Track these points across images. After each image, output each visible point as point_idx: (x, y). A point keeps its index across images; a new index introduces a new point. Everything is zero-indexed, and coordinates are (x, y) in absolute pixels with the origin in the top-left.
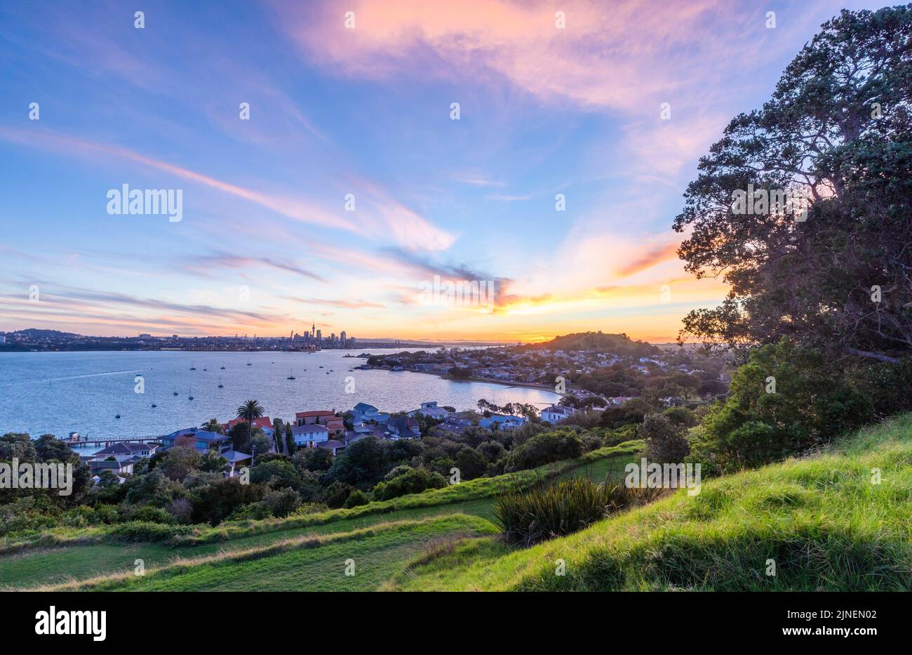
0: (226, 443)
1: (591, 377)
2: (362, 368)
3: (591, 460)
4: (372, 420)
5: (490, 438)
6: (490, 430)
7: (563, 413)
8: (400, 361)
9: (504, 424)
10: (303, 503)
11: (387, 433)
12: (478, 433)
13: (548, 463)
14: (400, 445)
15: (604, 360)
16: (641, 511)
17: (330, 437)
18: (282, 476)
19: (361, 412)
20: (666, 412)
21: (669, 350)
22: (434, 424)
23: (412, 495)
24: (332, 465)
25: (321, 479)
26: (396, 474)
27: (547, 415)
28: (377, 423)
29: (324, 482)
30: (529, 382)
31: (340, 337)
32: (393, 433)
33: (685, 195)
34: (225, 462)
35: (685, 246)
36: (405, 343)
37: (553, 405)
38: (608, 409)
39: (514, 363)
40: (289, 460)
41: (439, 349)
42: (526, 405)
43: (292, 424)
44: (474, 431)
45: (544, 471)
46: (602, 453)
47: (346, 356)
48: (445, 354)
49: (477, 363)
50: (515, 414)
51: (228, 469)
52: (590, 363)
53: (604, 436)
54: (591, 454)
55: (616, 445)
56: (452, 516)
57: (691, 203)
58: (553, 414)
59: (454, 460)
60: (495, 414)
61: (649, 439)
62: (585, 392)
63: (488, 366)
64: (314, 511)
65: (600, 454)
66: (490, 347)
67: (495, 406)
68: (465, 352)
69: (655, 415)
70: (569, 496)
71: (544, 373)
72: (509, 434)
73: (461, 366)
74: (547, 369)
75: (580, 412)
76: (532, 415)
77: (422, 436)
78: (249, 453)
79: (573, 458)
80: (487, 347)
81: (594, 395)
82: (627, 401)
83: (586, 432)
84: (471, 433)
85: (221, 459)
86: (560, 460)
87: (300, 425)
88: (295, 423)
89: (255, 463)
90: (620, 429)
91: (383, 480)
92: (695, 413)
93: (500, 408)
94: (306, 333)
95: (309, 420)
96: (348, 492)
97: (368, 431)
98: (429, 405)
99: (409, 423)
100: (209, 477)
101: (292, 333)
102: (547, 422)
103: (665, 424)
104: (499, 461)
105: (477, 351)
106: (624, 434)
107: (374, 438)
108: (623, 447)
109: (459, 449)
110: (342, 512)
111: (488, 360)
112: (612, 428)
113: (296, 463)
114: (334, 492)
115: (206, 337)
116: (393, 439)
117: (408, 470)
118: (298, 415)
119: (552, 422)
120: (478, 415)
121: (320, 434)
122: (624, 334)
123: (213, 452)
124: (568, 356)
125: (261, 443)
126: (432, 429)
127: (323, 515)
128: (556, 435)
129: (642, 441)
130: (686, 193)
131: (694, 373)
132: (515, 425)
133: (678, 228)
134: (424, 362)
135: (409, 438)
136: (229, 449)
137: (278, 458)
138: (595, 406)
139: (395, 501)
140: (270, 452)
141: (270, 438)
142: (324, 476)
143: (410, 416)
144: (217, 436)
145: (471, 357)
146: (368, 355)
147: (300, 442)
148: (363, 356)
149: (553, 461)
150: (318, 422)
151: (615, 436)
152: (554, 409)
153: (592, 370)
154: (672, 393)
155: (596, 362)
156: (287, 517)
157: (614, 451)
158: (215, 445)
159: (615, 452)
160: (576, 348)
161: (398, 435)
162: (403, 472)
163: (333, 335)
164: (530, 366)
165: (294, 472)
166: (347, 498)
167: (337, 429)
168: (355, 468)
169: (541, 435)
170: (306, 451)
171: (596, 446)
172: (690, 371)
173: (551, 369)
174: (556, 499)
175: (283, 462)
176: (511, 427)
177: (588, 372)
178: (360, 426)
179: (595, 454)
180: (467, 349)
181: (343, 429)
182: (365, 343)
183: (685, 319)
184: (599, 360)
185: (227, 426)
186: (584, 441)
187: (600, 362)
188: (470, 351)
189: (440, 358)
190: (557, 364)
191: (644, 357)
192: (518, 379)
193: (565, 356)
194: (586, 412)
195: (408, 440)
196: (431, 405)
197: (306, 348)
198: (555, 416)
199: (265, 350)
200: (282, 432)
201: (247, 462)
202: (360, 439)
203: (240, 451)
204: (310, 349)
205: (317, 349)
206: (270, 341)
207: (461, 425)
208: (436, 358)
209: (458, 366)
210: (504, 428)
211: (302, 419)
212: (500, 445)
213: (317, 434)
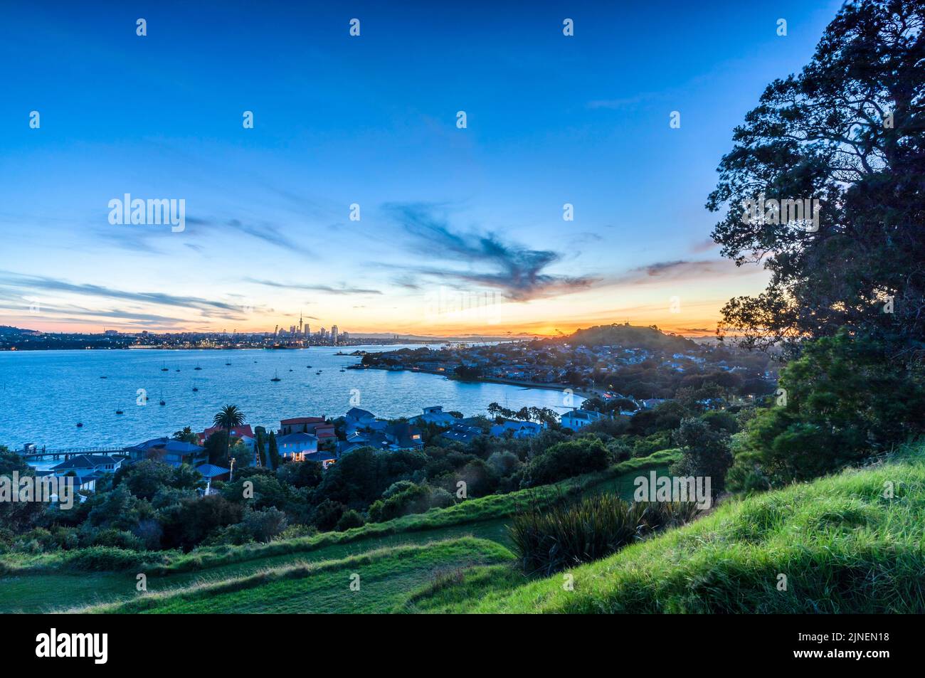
0: (202, 456)
1: (618, 376)
2: (356, 367)
3: (620, 472)
4: (368, 428)
5: (503, 448)
6: (502, 439)
7: (586, 418)
8: (399, 360)
9: (519, 432)
10: (288, 525)
11: (385, 443)
12: (489, 442)
13: (570, 477)
14: (400, 457)
15: (632, 357)
16: (680, 532)
17: (320, 447)
18: (265, 494)
19: (355, 419)
20: (704, 416)
21: (706, 344)
22: (439, 433)
23: (414, 515)
24: (322, 480)
25: (309, 497)
26: (396, 491)
27: (568, 420)
28: (373, 432)
29: (312, 501)
30: (546, 382)
31: (330, 332)
32: (392, 443)
33: (718, 170)
34: (199, 477)
35: (721, 228)
36: (405, 338)
37: (575, 409)
38: (639, 413)
39: (530, 361)
40: (273, 475)
41: (443, 345)
42: (545, 410)
43: (276, 432)
44: (484, 439)
45: (565, 487)
46: (632, 465)
47: (338, 354)
48: (451, 350)
49: (487, 361)
50: (531, 420)
51: (204, 486)
52: (617, 360)
53: (634, 445)
54: (619, 466)
55: (648, 455)
56: (461, 539)
57: (725, 179)
58: (575, 420)
59: (463, 474)
60: (509, 420)
61: (687, 447)
62: (612, 394)
63: (499, 364)
64: (301, 534)
65: (630, 466)
66: (502, 343)
67: (509, 410)
68: (473, 349)
69: (693, 420)
70: (595, 515)
71: (564, 372)
72: (525, 444)
73: (470, 365)
74: (567, 368)
75: (606, 417)
76: (551, 421)
77: (425, 446)
78: (228, 467)
79: (598, 471)
80: (499, 343)
81: (622, 397)
82: (660, 404)
83: (613, 440)
84: (481, 442)
85: (196, 474)
86: (584, 473)
88: (279, 432)
89: (233, 478)
90: (653, 436)
91: (380, 498)
92: (737, 417)
93: (514, 413)
94: (293, 328)
95: (299, 428)
96: (339, 513)
97: (362, 440)
98: (432, 410)
99: (409, 430)
100: (181, 495)
101: (277, 328)
102: (569, 429)
103: (704, 430)
104: (514, 474)
105: (487, 347)
106: (657, 442)
107: (370, 449)
108: (656, 457)
109: (468, 461)
110: (333, 536)
111: (501, 357)
112: (643, 435)
113: (281, 479)
114: (325, 513)
115: (180, 332)
116: (392, 449)
117: (409, 486)
118: (283, 423)
119: (574, 429)
120: (489, 421)
121: (308, 444)
122: (655, 326)
123: (186, 465)
124: (591, 353)
125: (242, 455)
126: (436, 438)
127: (311, 539)
128: (578, 443)
129: (679, 450)
130: (720, 168)
131: (735, 371)
132: (532, 433)
133: (712, 207)
134: (426, 361)
135: (411, 449)
136: (204, 462)
137: (260, 472)
138: (623, 410)
139: (394, 522)
140: (251, 465)
141: (252, 449)
142: (312, 493)
143: (411, 423)
144: (190, 448)
145: (480, 353)
146: (364, 352)
147: (284, 455)
148: (357, 353)
149: (576, 474)
150: (305, 430)
151: (647, 444)
152: (575, 414)
153: (619, 368)
154: (711, 394)
155: (624, 359)
156: (269, 541)
157: (644, 462)
158: (188, 458)
159: (647, 464)
160: (601, 343)
161: (398, 445)
162: (403, 488)
163: (323, 330)
164: (548, 364)
165: (279, 489)
166: (338, 520)
167: (327, 439)
168: (348, 484)
169: (561, 444)
170: (292, 463)
171: (625, 456)
172: (731, 368)
173: (572, 368)
174: (580, 519)
175: (265, 477)
176: (527, 435)
177: (614, 370)
178: (354, 435)
179: (625, 466)
180: (476, 344)
181: (334, 439)
182: (359, 339)
183: (724, 309)
184: (627, 356)
185: (202, 435)
186: (611, 450)
188: (479, 348)
189: (445, 355)
190: (579, 361)
191: (677, 352)
192: (534, 379)
193: (587, 352)
194: (612, 417)
195: (408, 450)
196: (435, 410)
197: (292, 345)
198: (577, 422)
199: (247, 347)
200: (265, 443)
201: (225, 477)
202: (354, 451)
203: (218, 465)
204: (296, 346)
205: (306, 346)
206: (251, 338)
207: (469, 434)
208: (440, 355)
209: (465, 365)
210: (519, 436)
211: (287, 427)
212: (515, 456)
213: (305, 445)
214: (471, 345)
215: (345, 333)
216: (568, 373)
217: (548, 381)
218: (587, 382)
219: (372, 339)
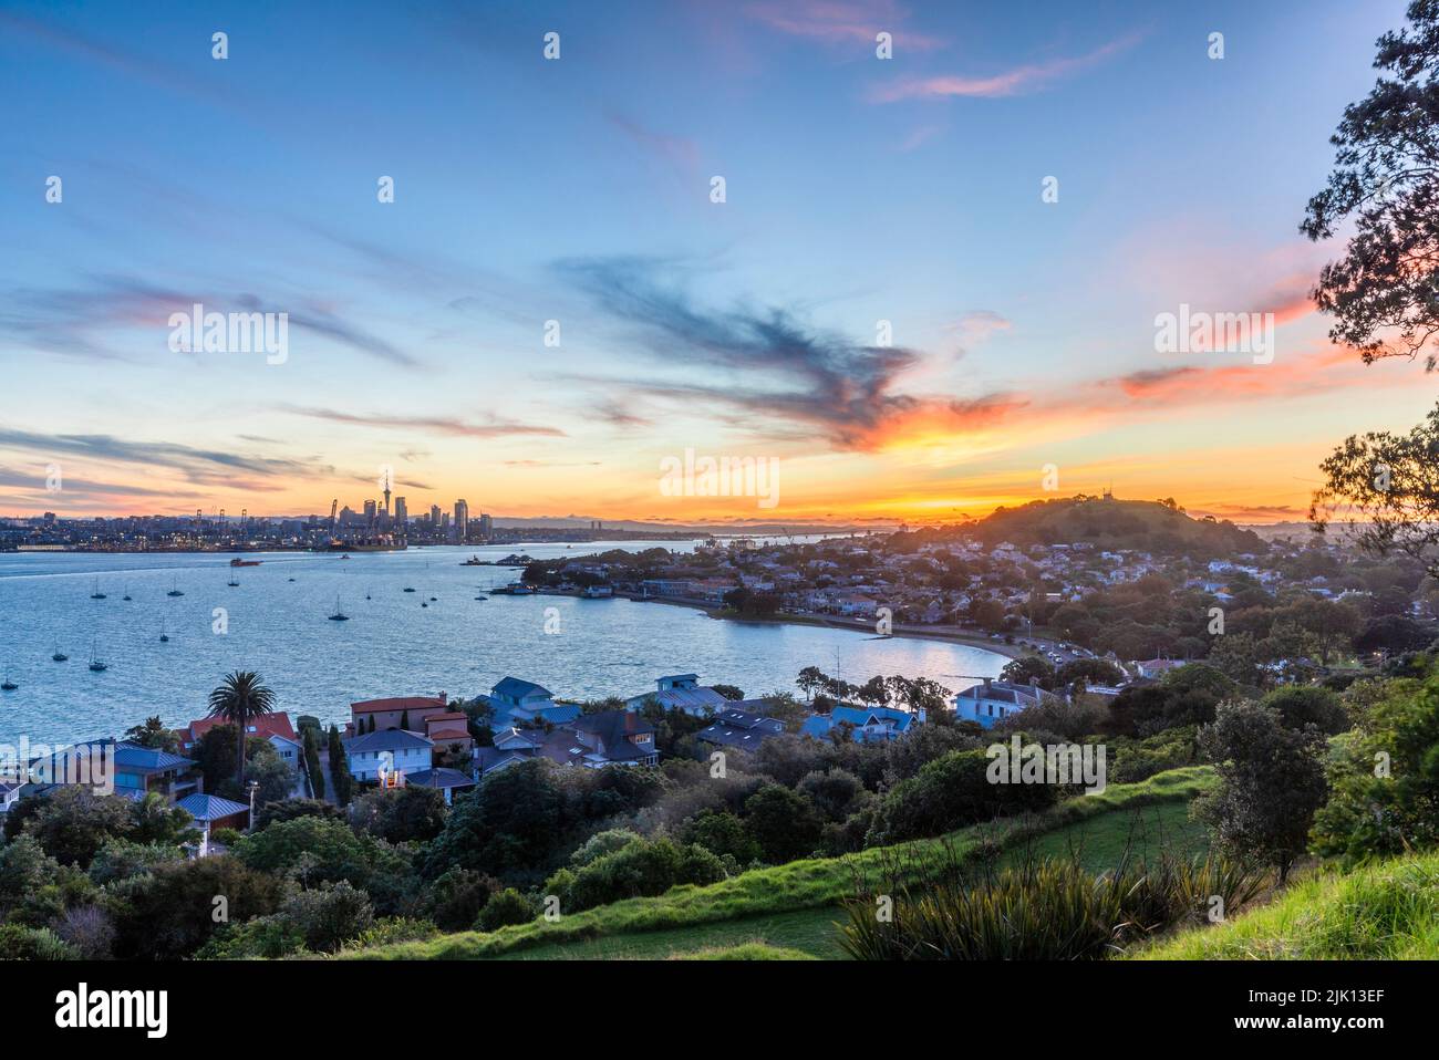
0: (187, 777)
1: (1084, 609)
2: (510, 591)
3: (1080, 815)
4: (538, 720)
5: (827, 763)
6: (829, 744)
7: (1009, 698)
8: (603, 574)
9: (864, 729)
10: (376, 917)
11: (575, 751)
12: (799, 750)
13: (972, 822)
14: (610, 780)
15: (1116, 568)
16: (1204, 938)
17: (437, 760)
18: (325, 856)
19: (511, 699)
20: (1271, 696)
21: (1285, 539)
22: (690, 730)
23: (640, 899)
24: (443, 827)
25: (418, 861)
26: (600, 851)
27: (971, 704)
28: (550, 726)
29: (426, 869)
30: (926, 623)
31: (452, 515)
32: (589, 751)
33: (1334, 140)
34: (186, 821)
35: (1334, 278)
36: (617, 528)
37: (987, 680)
38: (1127, 690)
39: (891, 578)
40: (339, 816)
41: (700, 542)
42: (921, 682)
43: (342, 729)
44: (787, 745)
45: (962, 843)
46: (1109, 799)
47: (470, 563)
48: (717, 554)
49: (797, 577)
50: (891, 705)
51: (195, 838)
52: (1083, 575)
53: (1114, 757)
54: (1080, 800)
55: (1143, 779)
56: (739, 949)
57: (1347, 163)
58: (986, 704)
59: (741, 816)
60: (843, 705)
61: (1229, 763)
62: (1069, 649)
63: (823, 584)
64: (404, 937)
65: (1104, 802)
66: (829, 537)
67: (843, 683)
68: (766, 551)
69: (1245, 704)
70: (1024, 901)
71: (965, 602)
72: (876, 754)
73: (758, 586)
74: (973, 592)
75: (1054, 697)
76: (934, 706)
77: (661, 758)
78: (244, 800)
79: (1035, 810)
80: (822, 537)
81: (1091, 656)
82: (1173, 670)
84: (781, 751)
85: (177, 813)
86: (1004, 814)
87: (362, 732)
88: (350, 727)
89: (256, 822)
90: (1155, 739)
91: (567, 864)
92: (1343, 699)
93: (854, 688)
94: (370, 506)
95: (384, 721)
96: (484, 893)
97: (528, 745)
98: (677, 683)
99: (628, 726)
100: (150, 858)
101: (335, 506)
102: (972, 723)
103: (1269, 727)
104: (853, 817)
105: (796, 547)
106: (1166, 751)
107: (543, 765)
108: (1162, 782)
109: (754, 789)
110: (471, 940)
111: (826, 570)
112: (1135, 736)
113: (358, 824)
114: (451, 892)
115: (126, 516)
116: (589, 764)
117: (628, 840)
118: (357, 709)
119: (983, 723)
120: (800, 706)
121: (412, 753)
122: (1171, 501)
123: (157, 796)
124: (1028, 559)
125: (272, 775)
126: (685, 740)
127: (424, 946)
129: (1210, 768)
130: (1340, 135)
131: (1347, 599)
132: (891, 731)
133: (1314, 230)
134: (664, 577)
135: (631, 764)
136: (193, 790)
137: (312, 811)
138: (1093, 684)
139: (598, 913)
140: (292, 796)
141: (292, 762)
142: (424, 854)
143: (630, 709)
144: (163, 760)
145: (780, 561)
146: (525, 558)
147: (364, 774)
148: (511, 561)
149: (986, 816)
150: (405, 724)
151: (1142, 756)
152: (989, 691)
153: (1087, 592)
154: (1290, 649)
155: (1098, 574)
156: (339, 950)
157: (1135, 794)
158: (160, 781)
159: (1142, 797)
160: (1048, 537)
161: (603, 755)
162: (617, 845)
163: (435, 509)
164: (930, 584)
165: (354, 845)
166: (481, 907)
167: (452, 742)
168: (500, 836)
169: (954, 754)
170: (379, 793)
172: (1335, 592)
173: (983, 592)
174: (992, 910)
175: (324, 821)
176: (881, 735)
177: (1076, 597)
178: (509, 734)
180: (772, 541)
181: (467, 742)
182: (516, 531)
183: (1330, 461)
184: (1105, 567)
185: (186, 734)
187: (1107, 573)
188: (778, 548)
189: (704, 564)
190: (998, 577)
191: (1220, 557)
192: (899, 616)
193: (1017, 557)
194: (1069, 698)
195: (626, 767)
196: (681, 683)
197: (370, 542)
198: (991, 707)
199: (271, 548)
200: (319, 750)
201: (239, 821)
202: (510, 767)
203: (222, 796)
204: (379, 545)
205: (399, 545)
206: (281, 527)
207: (757, 731)
208: (693, 565)
209: (748, 585)
210: (865, 736)
211: (366, 718)
212: (854, 779)
213: (406, 754)
214: (759, 543)
215: (483, 516)
216: (974, 605)
217: (931, 620)
218: (1014, 622)
219: (543, 529)
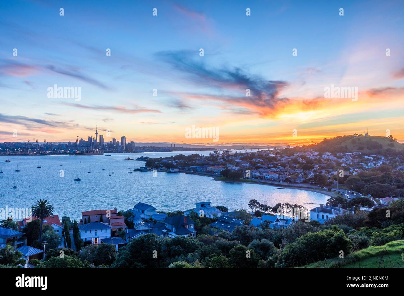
0: (21, 239)
1: (358, 178)
2: (141, 170)
3: (359, 258)
4: (151, 219)
5: (262, 236)
6: (260, 229)
7: (330, 212)
8: (175, 164)
9: (274, 223)
11: (165, 231)
12: (249, 231)
13: (316, 260)
14: (176, 242)
15: (370, 162)
17: (113, 233)
19: (141, 211)
22: (208, 223)
24: (115, 259)
27: (315, 214)
28: (155, 221)
30: (298, 183)
31: (120, 142)
32: (170, 231)
34: (20, 256)
36: (180, 146)
37: (321, 205)
38: (375, 209)
39: (284, 166)
40: (77, 255)
41: (212, 152)
43: (78, 221)
44: (245, 229)
46: (370, 252)
47: (126, 160)
48: (218, 156)
49: (248, 165)
51: (23, 262)
52: (358, 165)
53: (372, 236)
54: (359, 252)
55: (384, 244)
58: (321, 214)
59: (227, 257)
62: (353, 193)
63: (258, 168)
65: (368, 253)
66: (260, 150)
67: (266, 206)
68: (236, 155)
71: (312, 174)
72: (279, 233)
73: (234, 168)
74: (315, 171)
77: (197, 234)
78: (42, 249)
81: (362, 196)
83: (354, 232)
84: (242, 231)
86: (329, 258)
87: (85, 223)
88: (81, 221)
89: (45, 257)
90: (388, 229)
93: (270, 208)
94: (90, 138)
95: (94, 219)
97: (147, 228)
98: (203, 205)
99: (185, 222)
101: (77, 138)
102: (316, 222)
104: (270, 258)
105: (247, 154)
107: (153, 236)
108: (391, 246)
109: (232, 246)
111: (259, 163)
112: (380, 227)
113: (83, 258)
116: (170, 236)
118: (84, 214)
119: (320, 222)
120: (249, 214)
121: (104, 231)
123: (10, 246)
124: (336, 158)
125: (52, 239)
126: (206, 227)
128: (324, 233)
132: (284, 224)
134: (198, 165)
135: (186, 236)
136: (23, 244)
138: (363, 207)
140: (60, 247)
141: (60, 234)
143: (185, 215)
145: (242, 159)
146: (147, 158)
147: (86, 239)
148: (141, 159)
150: (101, 220)
151: (383, 235)
152: (322, 209)
153: (359, 171)
155: (363, 164)
158: (11, 241)
159: (383, 251)
160: (344, 150)
161: (175, 233)
163: (114, 139)
164: (299, 168)
167: (118, 227)
168: (136, 263)
169: (309, 234)
170: (92, 246)
171: (363, 245)
173: (319, 171)
175: (71, 257)
176: (280, 226)
177: (355, 173)
178: (140, 224)
179: (364, 252)
180: (238, 151)
181: (124, 227)
184: (366, 162)
185: (21, 223)
186: (352, 240)
187: (367, 164)
188: (241, 154)
189: (213, 160)
190: (325, 165)
192: (287, 180)
193: (332, 158)
194: (353, 212)
195: (184, 237)
196: (205, 205)
197: (90, 152)
198: (323, 216)
199: (54, 154)
200: (70, 229)
201: (40, 256)
202: (141, 237)
203: (34, 247)
204: (93, 153)
205: (100, 153)
206: (58, 146)
207: (233, 224)
208: (209, 160)
209: (229, 168)
210: (274, 226)
211: (87, 217)
212: (271, 243)
213: (102, 231)
214: (234, 152)
215: (132, 142)
216: (316, 176)
217: (299, 182)
218: (331, 183)
219: (154, 147)
